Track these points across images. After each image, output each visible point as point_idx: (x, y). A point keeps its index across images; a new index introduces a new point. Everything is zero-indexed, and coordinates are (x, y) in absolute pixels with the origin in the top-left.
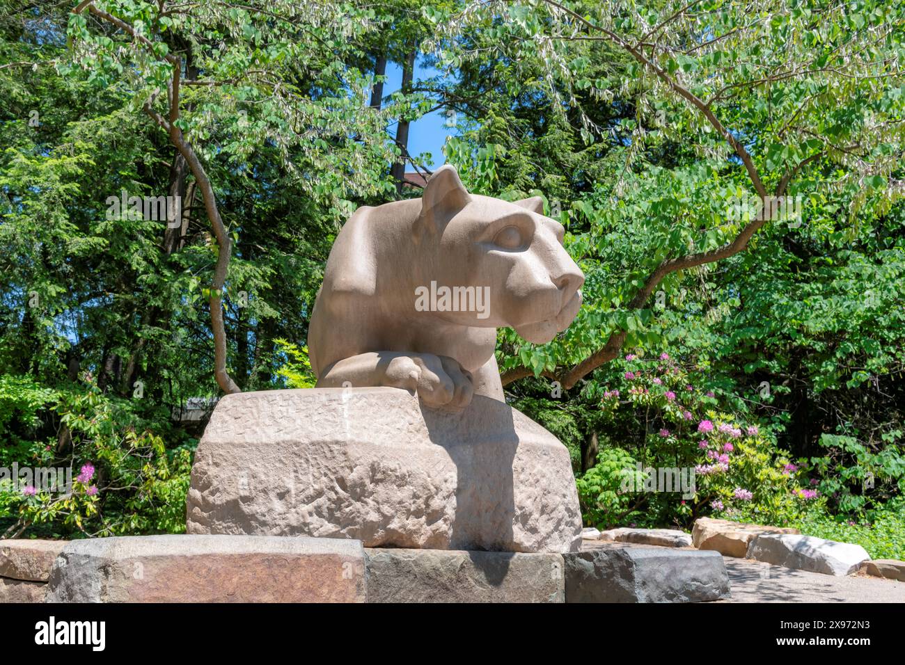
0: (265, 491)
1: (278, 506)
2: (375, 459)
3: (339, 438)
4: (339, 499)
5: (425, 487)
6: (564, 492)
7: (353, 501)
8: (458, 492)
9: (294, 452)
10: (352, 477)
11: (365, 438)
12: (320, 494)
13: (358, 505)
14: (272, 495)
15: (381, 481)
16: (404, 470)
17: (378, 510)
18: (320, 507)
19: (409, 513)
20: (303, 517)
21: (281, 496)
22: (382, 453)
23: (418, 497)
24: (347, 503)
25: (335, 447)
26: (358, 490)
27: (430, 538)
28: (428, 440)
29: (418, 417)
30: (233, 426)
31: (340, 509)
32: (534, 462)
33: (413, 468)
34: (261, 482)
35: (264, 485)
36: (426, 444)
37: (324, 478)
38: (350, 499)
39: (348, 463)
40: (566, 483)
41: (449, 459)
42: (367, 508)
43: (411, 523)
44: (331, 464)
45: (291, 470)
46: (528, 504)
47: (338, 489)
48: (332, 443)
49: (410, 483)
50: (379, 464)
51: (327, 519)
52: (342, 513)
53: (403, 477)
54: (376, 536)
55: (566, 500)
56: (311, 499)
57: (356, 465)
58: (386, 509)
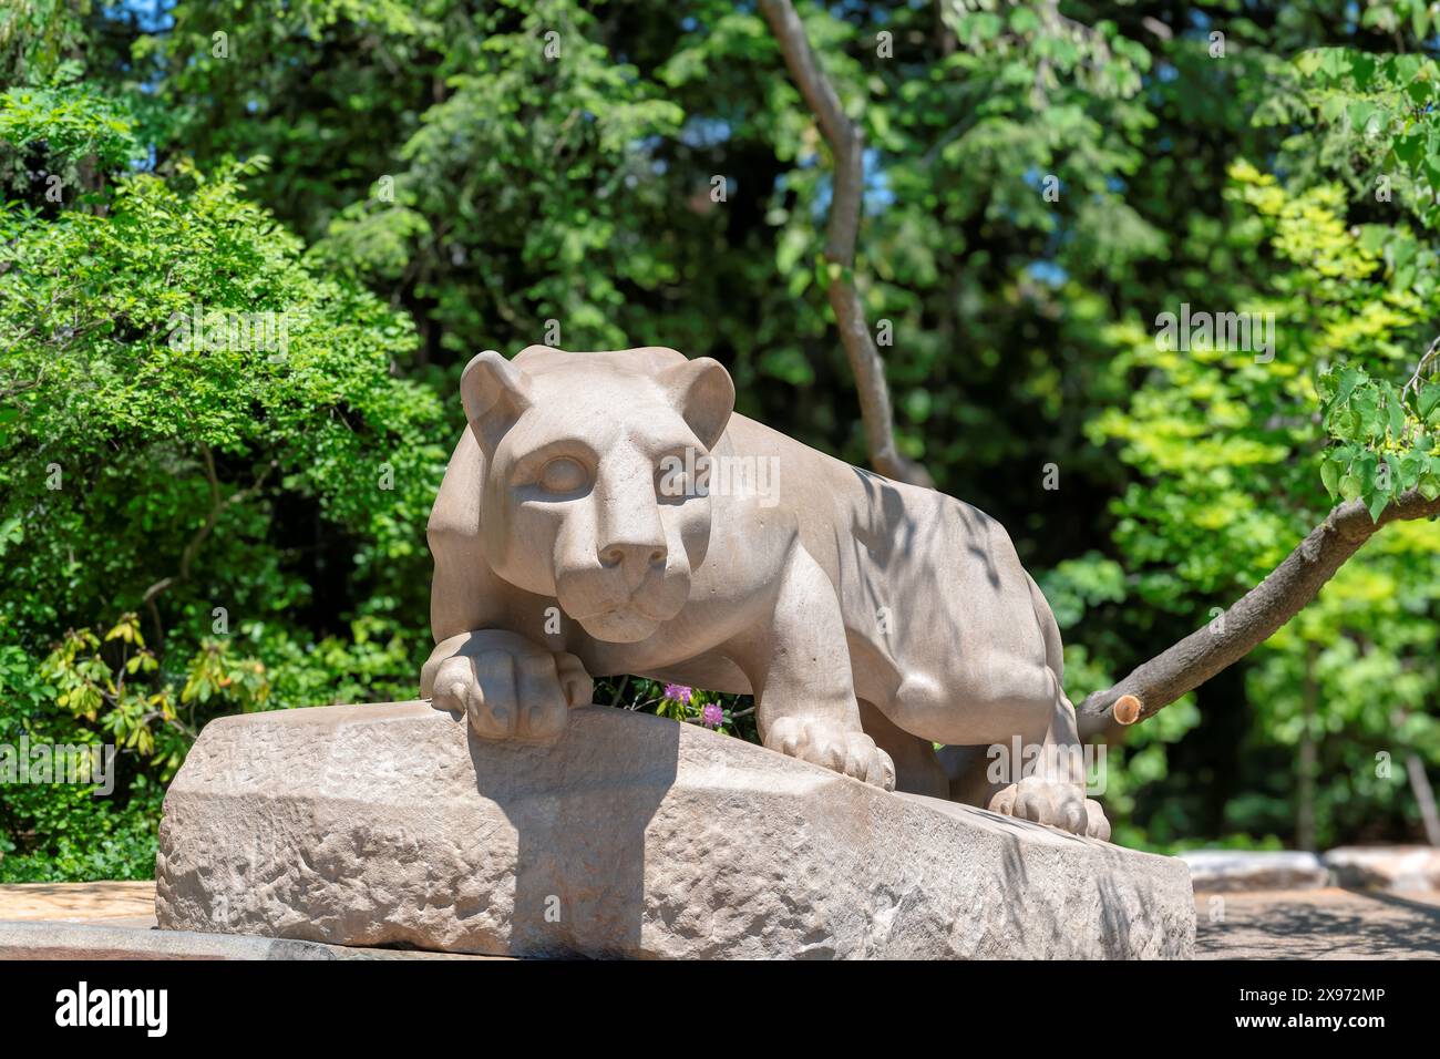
0: (223, 862)
1: (237, 882)
2: (359, 824)
3: (309, 793)
4: (302, 878)
5: (449, 864)
6: (779, 869)
7: (326, 882)
8: (520, 870)
9: (259, 809)
10: (320, 849)
11: (349, 794)
12: (281, 870)
13: (335, 887)
14: (231, 867)
15: (373, 854)
16: (412, 840)
17: (369, 895)
18: (280, 888)
19: (421, 901)
20: (261, 900)
21: (242, 870)
22: (375, 815)
23: (437, 879)
24: (315, 885)
25: (303, 806)
26: (332, 867)
27: (462, 937)
28: (474, 792)
29: (461, 754)
30: (206, 769)
31: (306, 892)
32: (706, 820)
33: (428, 836)
34: (220, 850)
35: (223, 855)
36: (468, 797)
37: (287, 849)
38: (321, 880)
39: (314, 830)
40: (786, 856)
41: (504, 820)
42: (350, 892)
43: (426, 915)
44: (295, 830)
45: (255, 833)
46: (677, 892)
47: (303, 866)
48: (298, 800)
49: (423, 858)
50: (367, 830)
51: (290, 905)
52: (310, 898)
53: (409, 849)
54: (370, 930)
55: (782, 884)
56: (271, 877)
57: (327, 833)
58: (381, 894)
